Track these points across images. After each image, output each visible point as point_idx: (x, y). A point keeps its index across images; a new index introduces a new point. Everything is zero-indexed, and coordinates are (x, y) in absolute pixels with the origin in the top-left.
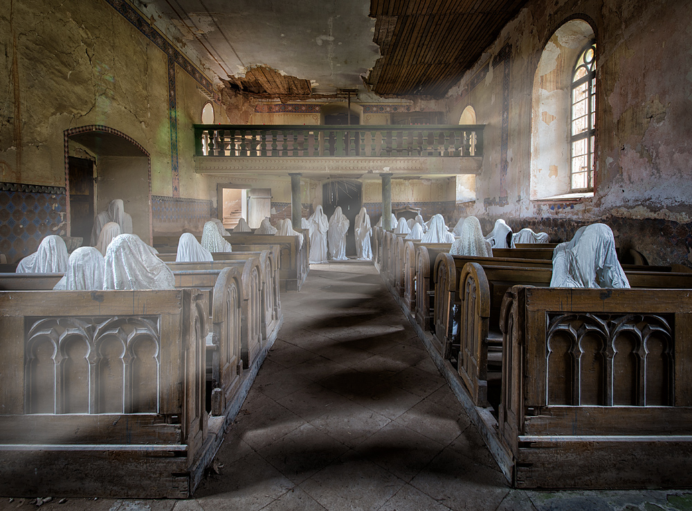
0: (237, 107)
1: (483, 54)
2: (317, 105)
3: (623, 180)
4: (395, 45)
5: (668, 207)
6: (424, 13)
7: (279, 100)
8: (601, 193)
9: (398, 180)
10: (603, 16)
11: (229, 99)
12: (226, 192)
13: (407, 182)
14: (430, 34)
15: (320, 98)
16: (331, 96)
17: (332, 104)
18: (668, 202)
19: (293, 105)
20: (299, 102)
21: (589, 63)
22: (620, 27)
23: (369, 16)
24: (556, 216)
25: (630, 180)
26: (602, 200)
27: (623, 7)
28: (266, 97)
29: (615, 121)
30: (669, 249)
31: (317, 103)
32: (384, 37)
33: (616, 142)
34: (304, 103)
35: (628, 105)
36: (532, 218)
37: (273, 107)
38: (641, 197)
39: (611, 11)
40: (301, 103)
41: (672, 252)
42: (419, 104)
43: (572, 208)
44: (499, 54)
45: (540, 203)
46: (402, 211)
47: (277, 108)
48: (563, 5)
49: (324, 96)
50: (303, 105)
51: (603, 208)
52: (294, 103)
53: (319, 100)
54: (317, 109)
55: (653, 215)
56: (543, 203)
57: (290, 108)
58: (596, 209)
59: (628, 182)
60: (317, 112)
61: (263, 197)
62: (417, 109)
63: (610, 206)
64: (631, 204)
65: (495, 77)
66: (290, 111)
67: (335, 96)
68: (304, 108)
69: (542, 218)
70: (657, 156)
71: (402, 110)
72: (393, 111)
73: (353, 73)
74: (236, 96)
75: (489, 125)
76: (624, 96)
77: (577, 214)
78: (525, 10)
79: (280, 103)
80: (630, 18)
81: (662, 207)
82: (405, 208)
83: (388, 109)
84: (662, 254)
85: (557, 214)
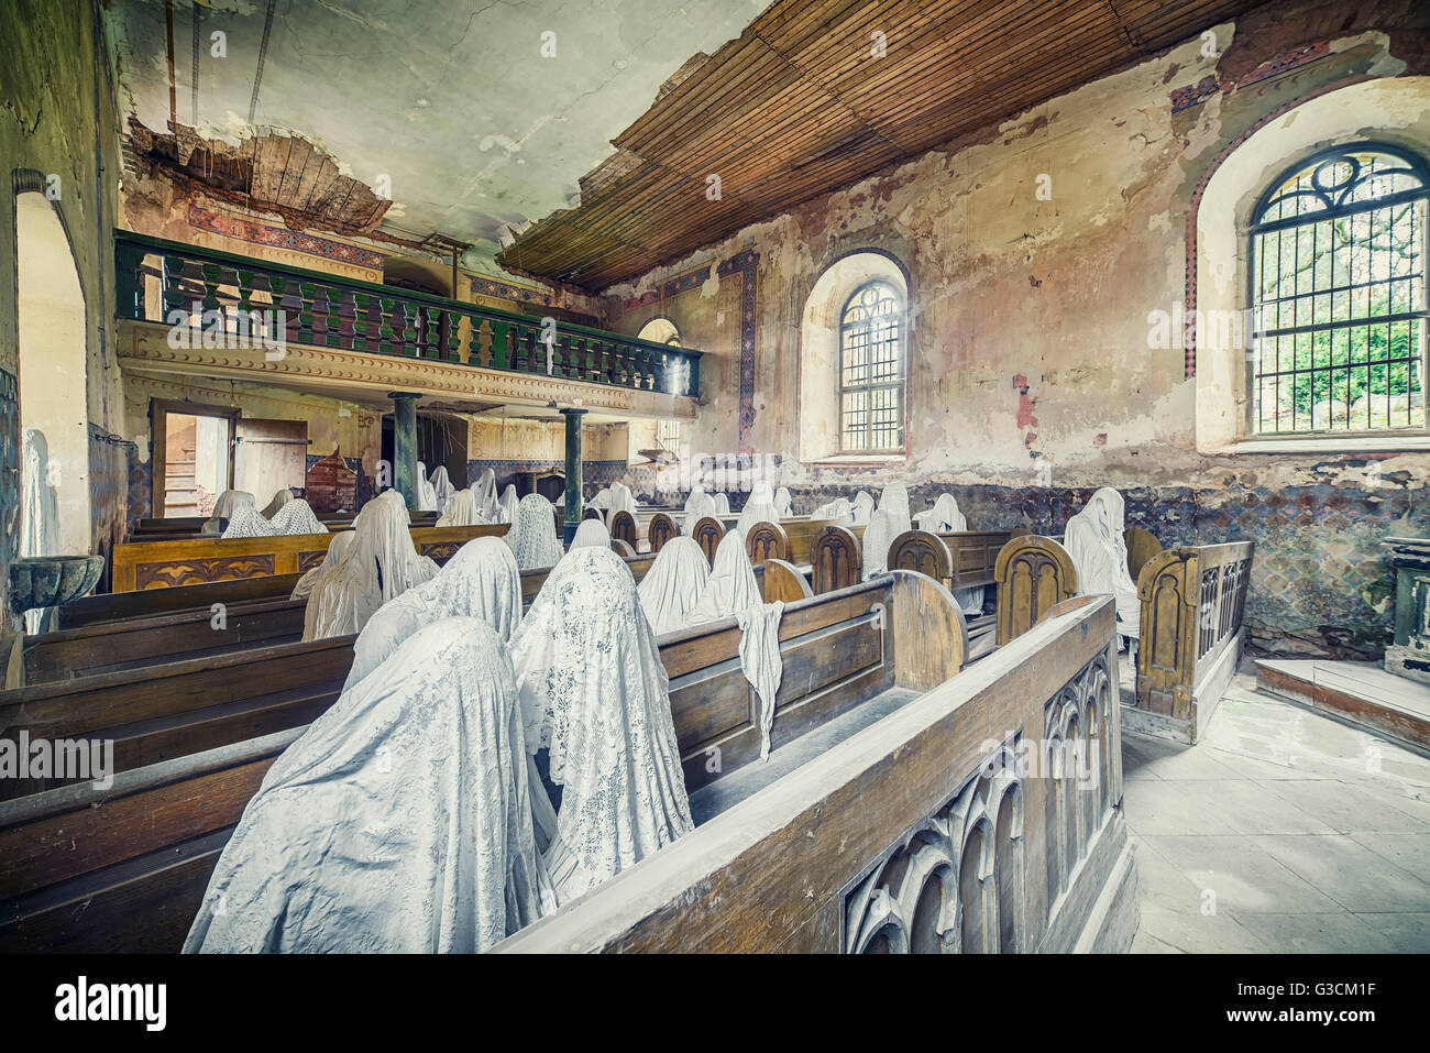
0: (156, 204)
1: (697, 252)
2: (377, 254)
3: (947, 444)
4: (603, 199)
5: (1001, 473)
6: (681, 171)
7: (280, 219)
8: (917, 457)
9: (529, 421)
10: (917, 263)
11: (135, 179)
12: (175, 422)
13: (544, 426)
14: (662, 201)
15: (383, 241)
16: (409, 244)
17: (408, 259)
18: (1001, 468)
19: (317, 238)
20: (331, 236)
21: (870, 306)
22: (941, 281)
23: (611, 141)
24: (848, 483)
25: (955, 444)
26: (919, 465)
27: (946, 261)
28: (242, 204)
29: (936, 380)
30: (1001, 514)
31: (377, 250)
32: (599, 181)
33: (937, 403)
34: (346, 242)
35: (953, 365)
36: (802, 486)
37: (263, 230)
38: (971, 463)
39: (928, 260)
40: (337, 240)
41: (1004, 517)
42: (562, 297)
43: (873, 473)
44: (734, 260)
45: (818, 466)
46: (546, 476)
47: (274, 237)
48: (855, 231)
49: (391, 239)
50: (344, 246)
51: (918, 473)
52: (319, 235)
53: (381, 244)
54: (377, 261)
55: (983, 482)
56: (823, 466)
57: (311, 245)
58: (910, 475)
59: (953, 446)
60: (376, 267)
61: (283, 439)
62: (561, 305)
63: (929, 471)
64: (956, 469)
65: (723, 290)
66: (310, 251)
67: (418, 245)
68: (345, 253)
69: (822, 486)
70: (988, 422)
71: (538, 301)
72: (522, 300)
73: (494, 217)
74: (152, 176)
75: (710, 354)
76: (947, 354)
77: (881, 480)
78: (787, 217)
79: (283, 226)
80: (954, 276)
81: (994, 473)
82: (552, 471)
83: (515, 294)
84: (993, 520)
85: (848, 480)
